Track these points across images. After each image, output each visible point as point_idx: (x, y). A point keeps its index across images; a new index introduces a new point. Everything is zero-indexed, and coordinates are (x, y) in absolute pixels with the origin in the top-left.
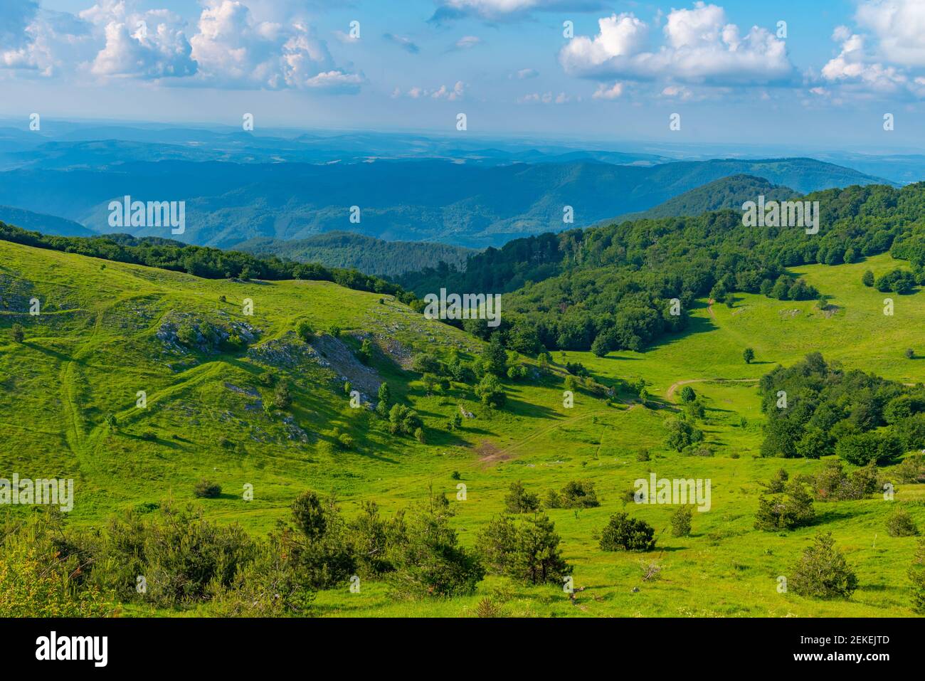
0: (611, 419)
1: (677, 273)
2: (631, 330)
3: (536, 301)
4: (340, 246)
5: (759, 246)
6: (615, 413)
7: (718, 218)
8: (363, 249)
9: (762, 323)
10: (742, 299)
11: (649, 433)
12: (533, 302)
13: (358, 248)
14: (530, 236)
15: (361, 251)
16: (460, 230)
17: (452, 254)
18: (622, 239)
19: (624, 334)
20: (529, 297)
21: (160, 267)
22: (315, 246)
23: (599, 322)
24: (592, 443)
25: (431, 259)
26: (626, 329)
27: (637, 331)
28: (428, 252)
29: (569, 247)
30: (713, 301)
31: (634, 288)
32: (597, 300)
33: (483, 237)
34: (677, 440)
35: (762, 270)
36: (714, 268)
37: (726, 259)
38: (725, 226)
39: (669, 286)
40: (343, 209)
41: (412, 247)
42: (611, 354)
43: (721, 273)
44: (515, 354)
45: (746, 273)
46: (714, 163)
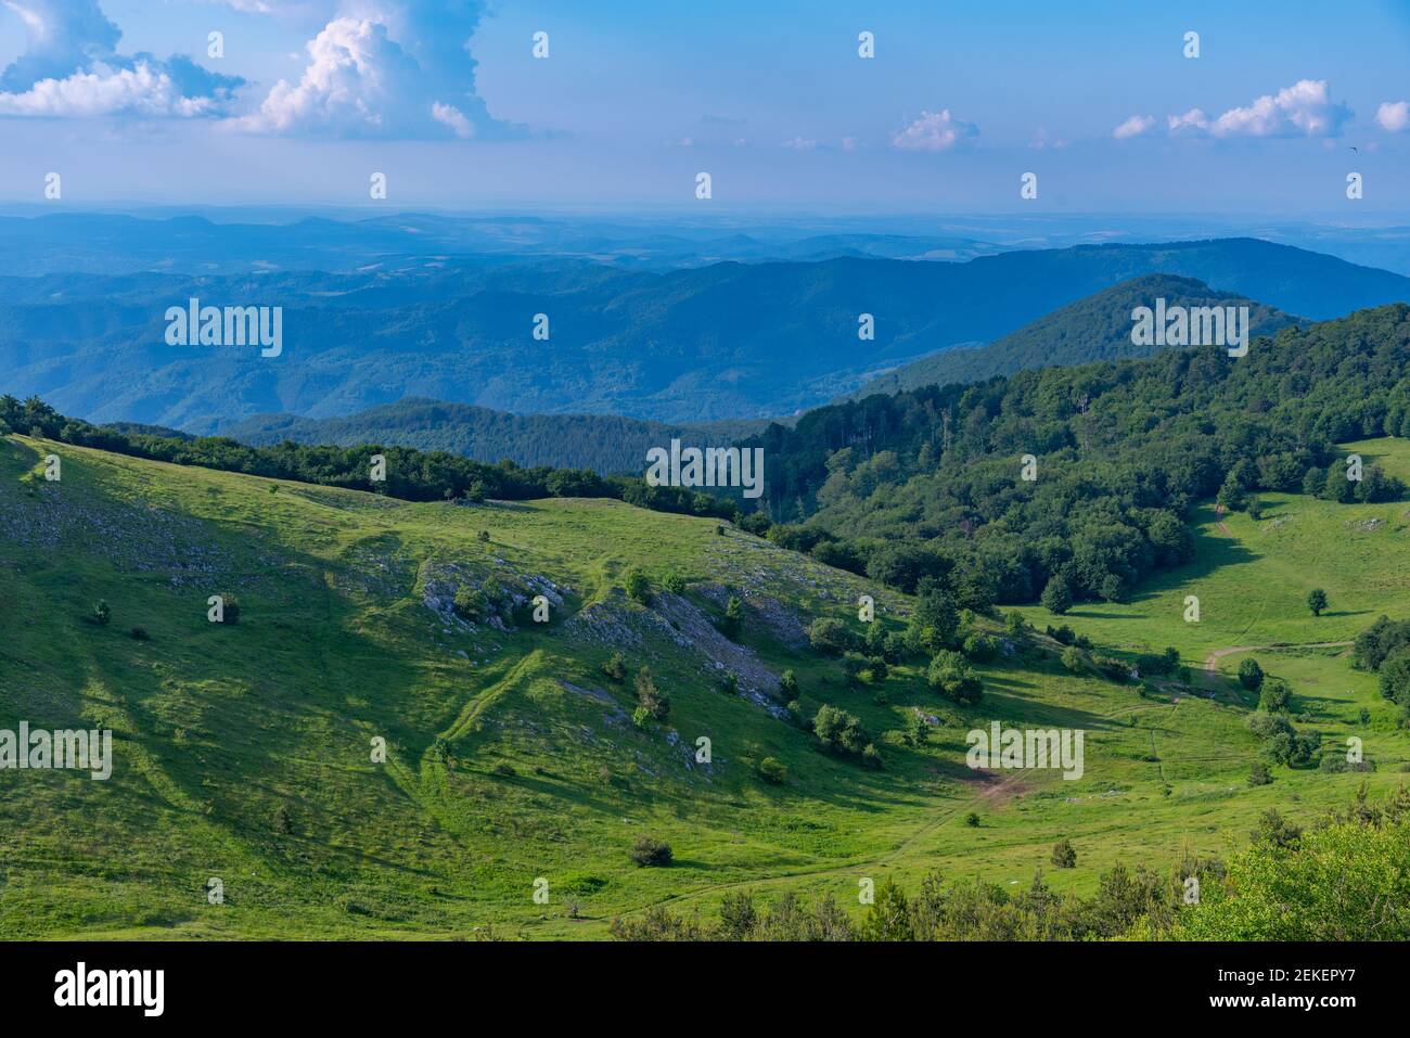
0: (1155, 719)
1: (1153, 461)
2: (1103, 566)
3: (912, 519)
4: (429, 426)
5: (1279, 409)
6: (1161, 709)
7: (1194, 362)
8: (472, 430)
9: (1320, 544)
10: (1281, 504)
11: (1226, 740)
12: (907, 520)
13: (462, 430)
14: (846, 402)
15: (470, 434)
16: (624, 388)
17: (639, 434)
18: (1019, 401)
19: (1090, 573)
20: (897, 513)
21: (328, 484)
22: (382, 429)
23: (1044, 553)
24: (1147, 760)
25: (601, 444)
26: (1093, 563)
27: (1113, 566)
28: (596, 432)
29: (923, 419)
30: (1223, 509)
31: (1089, 491)
32: (1026, 513)
33: (667, 400)
34: (1288, 747)
35: (1300, 452)
36: (1216, 451)
37: (1235, 433)
38: (1206, 373)
39: (1146, 485)
40: (402, 356)
41: (563, 424)
42: (1075, 609)
43: (1229, 459)
44: (968, 614)
45: (1274, 457)
46: (1082, 252)
